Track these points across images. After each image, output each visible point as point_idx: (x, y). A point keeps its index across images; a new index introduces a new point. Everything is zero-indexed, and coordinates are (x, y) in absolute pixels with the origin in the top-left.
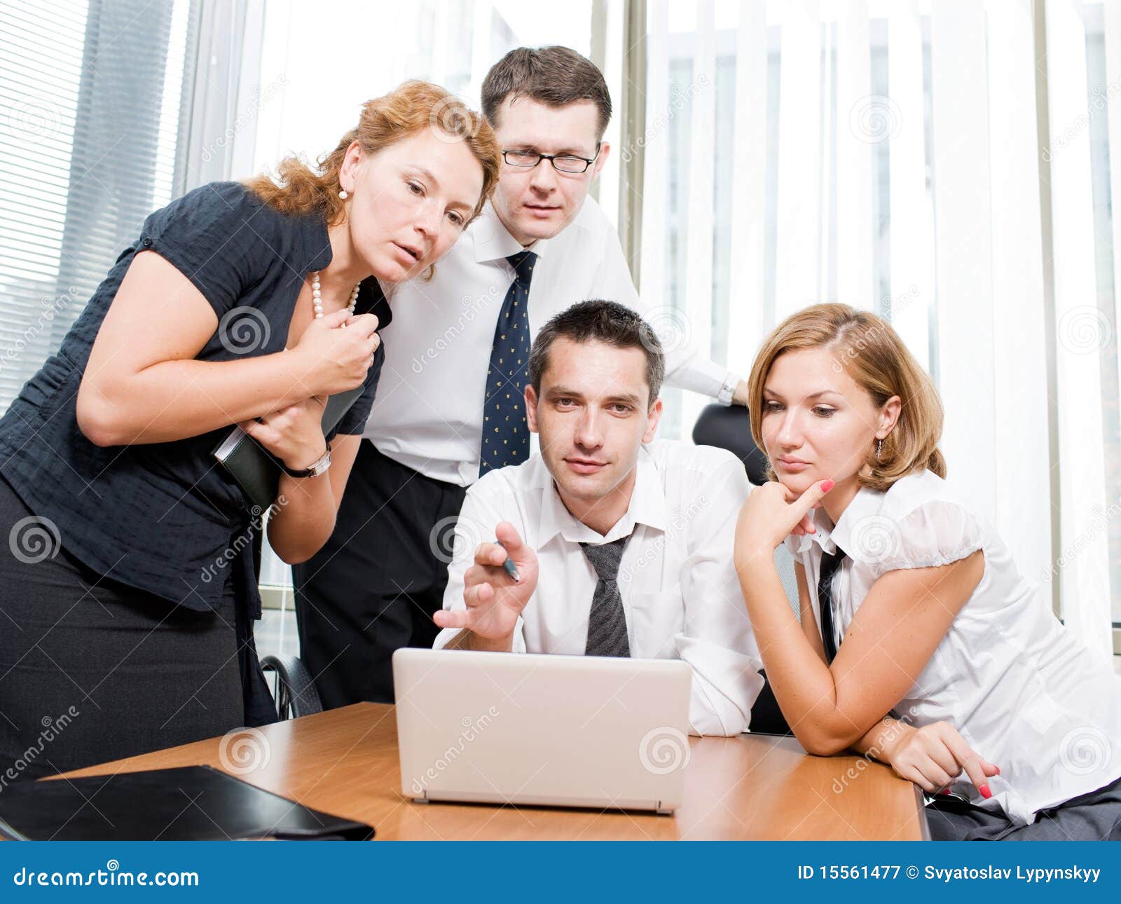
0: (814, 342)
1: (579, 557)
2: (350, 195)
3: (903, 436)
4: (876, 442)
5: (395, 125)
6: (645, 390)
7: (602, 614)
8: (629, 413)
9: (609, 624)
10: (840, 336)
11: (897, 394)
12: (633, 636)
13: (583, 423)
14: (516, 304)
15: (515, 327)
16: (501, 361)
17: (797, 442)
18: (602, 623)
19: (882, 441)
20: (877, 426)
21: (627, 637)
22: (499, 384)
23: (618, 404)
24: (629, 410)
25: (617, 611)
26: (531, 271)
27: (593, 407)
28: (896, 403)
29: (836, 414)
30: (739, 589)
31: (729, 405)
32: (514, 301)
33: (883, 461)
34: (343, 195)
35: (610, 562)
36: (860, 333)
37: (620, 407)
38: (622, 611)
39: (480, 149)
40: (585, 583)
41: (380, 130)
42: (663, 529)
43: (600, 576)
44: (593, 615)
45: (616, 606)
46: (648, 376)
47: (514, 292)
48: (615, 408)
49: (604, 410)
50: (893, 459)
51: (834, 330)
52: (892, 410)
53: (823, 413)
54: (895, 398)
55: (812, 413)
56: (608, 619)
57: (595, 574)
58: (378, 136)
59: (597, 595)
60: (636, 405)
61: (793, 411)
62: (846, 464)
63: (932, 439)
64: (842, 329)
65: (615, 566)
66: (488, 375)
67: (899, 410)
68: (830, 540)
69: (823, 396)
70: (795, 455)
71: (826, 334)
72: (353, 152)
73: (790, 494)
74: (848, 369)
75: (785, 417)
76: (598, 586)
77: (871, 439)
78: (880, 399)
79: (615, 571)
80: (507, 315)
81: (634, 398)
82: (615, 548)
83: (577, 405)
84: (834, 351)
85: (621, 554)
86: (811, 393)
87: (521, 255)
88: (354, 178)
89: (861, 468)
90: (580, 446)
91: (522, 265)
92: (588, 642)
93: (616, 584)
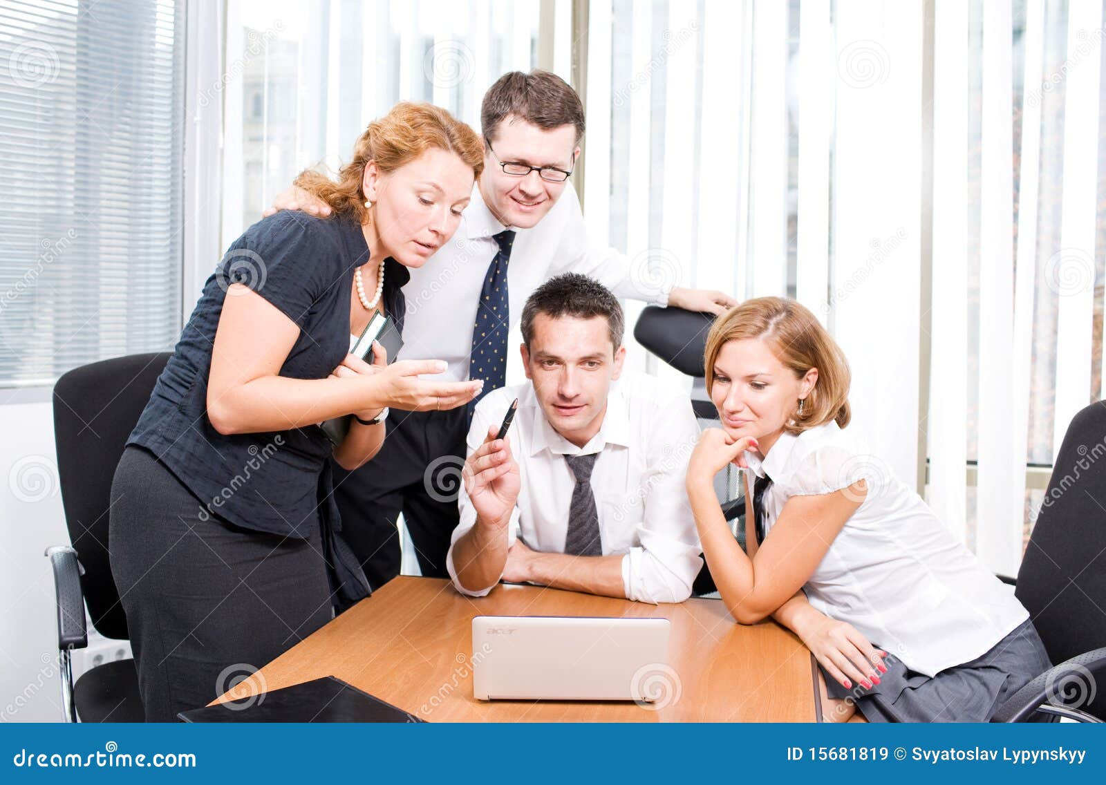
0: (751, 335)
1: (562, 465)
2: (374, 203)
3: (819, 396)
4: (799, 401)
5: (402, 151)
6: (610, 346)
7: (580, 507)
8: (598, 366)
9: (584, 515)
10: (771, 327)
11: (815, 367)
12: (603, 522)
13: (564, 380)
14: (498, 272)
15: (497, 290)
16: (485, 316)
17: (738, 408)
18: (580, 514)
19: (804, 400)
20: (798, 390)
21: (598, 524)
22: (483, 334)
23: (589, 361)
24: (598, 364)
25: (590, 506)
26: (511, 247)
27: (571, 367)
28: (815, 373)
29: (766, 387)
30: (686, 496)
31: (665, 306)
32: (497, 269)
33: (803, 416)
34: (368, 204)
35: (585, 469)
36: (786, 324)
37: (591, 364)
38: (594, 505)
39: (471, 160)
40: (567, 484)
41: (391, 155)
42: (627, 446)
43: (578, 479)
44: (573, 507)
45: (590, 501)
46: (611, 336)
47: (496, 262)
48: (587, 364)
49: (579, 366)
50: (811, 415)
51: (766, 323)
52: (811, 377)
53: (758, 386)
54: (814, 370)
55: (750, 386)
56: (584, 511)
57: (574, 476)
58: (390, 160)
59: (575, 493)
60: (602, 359)
61: (736, 385)
62: (775, 419)
63: (842, 397)
64: (773, 322)
65: (589, 472)
66: (475, 328)
67: (817, 376)
68: (761, 468)
69: (759, 376)
70: (738, 416)
71: (760, 328)
72: (370, 169)
73: (730, 440)
74: (775, 353)
75: (730, 389)
76: (576, 486)
77: (796, 399)
78: (801, 373)
79: (589, 476)
80: (491, 280)
81: (600, 355)
82: (589, 460)
83: (559, 364)
84: (766, 341)
85: (593, 463)
86: (749, 374)
87: (504, 233)
88: (375, 190)
89: (787, 421)
90: (562, 397)
91: (504, 240)
92: (569, 528)
93: (589, 485)
